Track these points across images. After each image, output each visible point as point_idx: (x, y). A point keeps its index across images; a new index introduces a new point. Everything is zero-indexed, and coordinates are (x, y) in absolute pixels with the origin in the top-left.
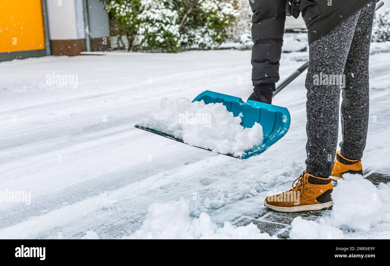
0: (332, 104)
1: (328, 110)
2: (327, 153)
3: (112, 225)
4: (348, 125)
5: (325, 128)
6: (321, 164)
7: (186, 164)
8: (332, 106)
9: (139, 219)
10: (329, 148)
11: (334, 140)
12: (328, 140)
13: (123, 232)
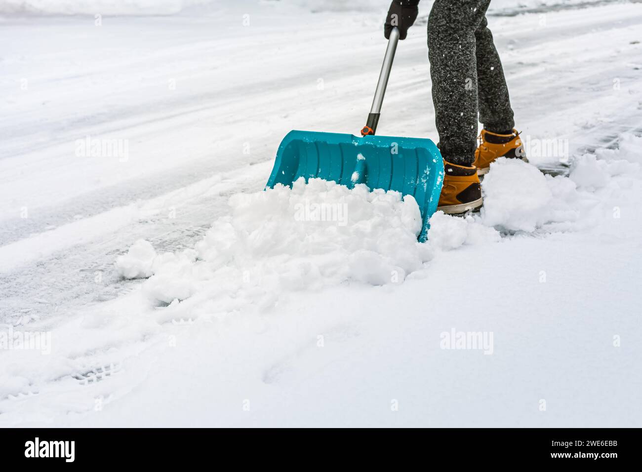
0: (468, 54)
1: (462, 64)
2: (467, 126)
3: (161, 240)
4: (488, 85)
5: (461, 90)
6: (461, 143)
7: (251, 164)
8: (468, 57)
9: (200, 232)
10: (469, 119)
11: (474, 106)
12: (466, 107)
13: (181, 246)
